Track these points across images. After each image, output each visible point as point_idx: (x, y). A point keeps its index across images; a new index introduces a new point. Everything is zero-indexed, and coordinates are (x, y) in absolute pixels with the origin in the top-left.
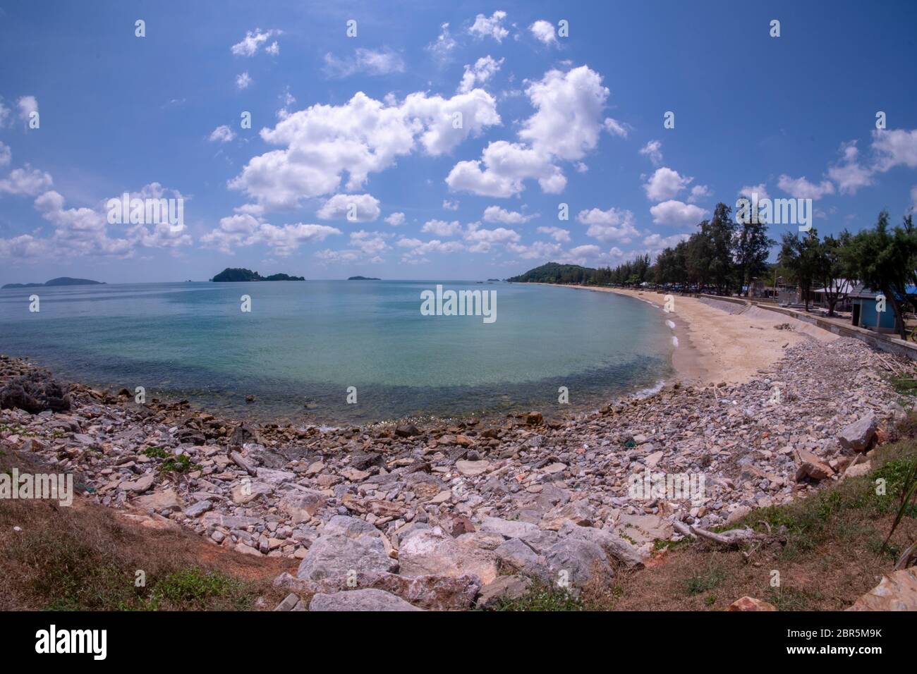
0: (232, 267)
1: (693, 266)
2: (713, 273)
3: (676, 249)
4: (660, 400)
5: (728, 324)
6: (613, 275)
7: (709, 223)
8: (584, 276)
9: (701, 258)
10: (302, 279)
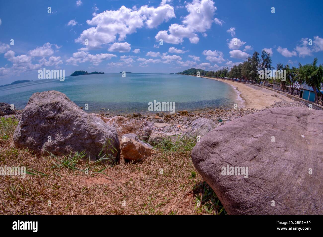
0: (78, 70)
1: (244, 72)
2: (250, 76)
3: (238, 66)
4: (231, 111)
5: (255, 92)
6: (215, 74)
7: (251, 58)
8: (204, 74)
9: (247, 70)
10: (103, 73)
